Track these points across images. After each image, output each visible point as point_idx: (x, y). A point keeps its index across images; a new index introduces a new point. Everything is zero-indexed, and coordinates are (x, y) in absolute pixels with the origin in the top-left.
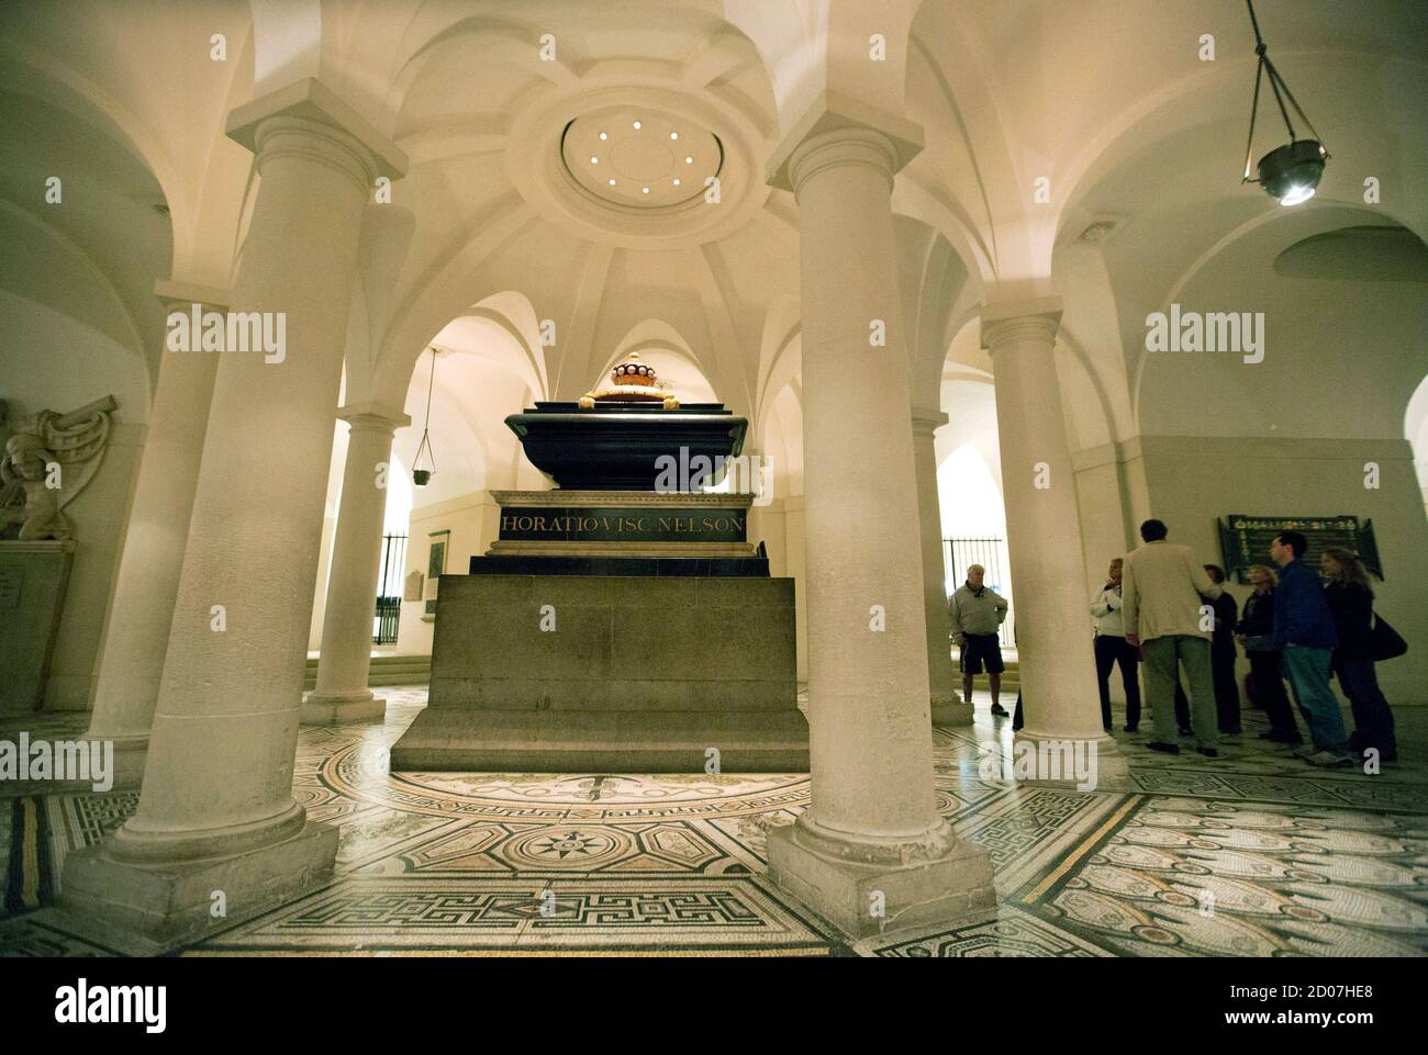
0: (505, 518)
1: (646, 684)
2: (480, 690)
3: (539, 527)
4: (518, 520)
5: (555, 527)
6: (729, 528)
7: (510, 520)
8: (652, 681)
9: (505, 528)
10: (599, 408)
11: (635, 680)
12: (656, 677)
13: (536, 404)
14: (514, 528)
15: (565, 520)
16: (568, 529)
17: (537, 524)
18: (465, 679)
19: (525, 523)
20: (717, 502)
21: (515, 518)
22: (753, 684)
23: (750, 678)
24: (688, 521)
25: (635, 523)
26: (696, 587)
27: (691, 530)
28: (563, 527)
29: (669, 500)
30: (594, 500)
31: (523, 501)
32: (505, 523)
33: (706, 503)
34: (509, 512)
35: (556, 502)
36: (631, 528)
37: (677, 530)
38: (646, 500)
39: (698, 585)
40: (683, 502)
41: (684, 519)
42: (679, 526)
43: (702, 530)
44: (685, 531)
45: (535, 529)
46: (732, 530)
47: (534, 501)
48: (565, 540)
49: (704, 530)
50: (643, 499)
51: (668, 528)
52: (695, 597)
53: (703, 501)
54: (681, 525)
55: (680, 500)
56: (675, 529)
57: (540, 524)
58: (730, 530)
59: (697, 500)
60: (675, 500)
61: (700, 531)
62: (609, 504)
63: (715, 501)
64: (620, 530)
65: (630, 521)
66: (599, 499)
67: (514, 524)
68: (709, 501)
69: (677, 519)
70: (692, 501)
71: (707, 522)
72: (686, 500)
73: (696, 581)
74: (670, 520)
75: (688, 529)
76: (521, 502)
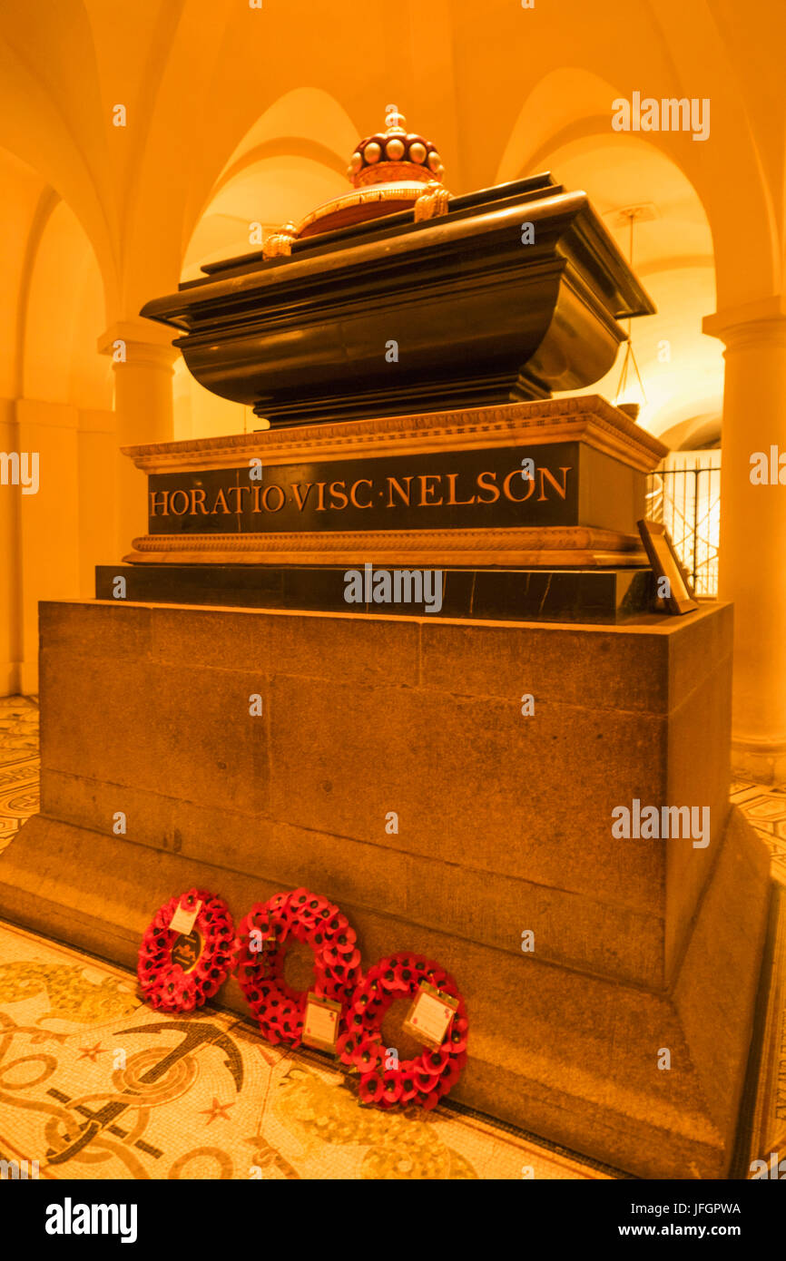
0: (153, 494)
1: (328, 841)
2: (94, 798)
3: (198, 506)
4: (169, 496)
5: (220, 508)
6: (537, 493)
7: (159, 498)
8: (338, 836)
9: (154, 514)
10: (298, 250)
11: (308, 829)
12: (343, 832)
13: (204, 269)
14: (165, 513)
15: (234, 492)
16: (239, 511)
17: (195, 501)
18: (77, 777)
19: (179, 503)
20: (505, 431)
21: (166, 493)
22: (546, 896)
23: (539, 879)
24: (446, 482)
25: (347, 491)
26: (420, 643)
27: (452, 502)
28: (232, 506)
29: (403, 437)
30: (271, 449)
31: (170, 462)
32: (154, 504)
33: (480, 434)
34: (158, 483)
35: (215, 458)
36: (340, 502)
37: (424, 503)
38: (360, 441)
39: (423, 639)
40: (431, 438)
41: (439, 477)
42: (428, 494)
43: (476, 499)
44: (440, 503)
45: (193, 512)
46: (543, 498)
47: (185, 461)
48: (235, 531)
49: (480, 500)
50: (354, 438)
51: (406, 499)
52: (418, 666)
53: (473, 430)
54: (432, 490)
55: (425, 434)
56: (420, 501)
57: (199, 502)
58: (539, 496)
59: (460, 431)
60: (414, 436)
61: (472, 501)
62: (298, 455)
63: (498, 428)
64: (321, 508)
65: (337, 488)
66: (279, 448)
67: (165, 503)
68: (485, 429)
69: (423, 479)
70: (449, 432)
71: (487, 480)
72: (437, 433)
73: (420, 629)
74: (411, 481)
75: (447, 498)
76: (168, 465)
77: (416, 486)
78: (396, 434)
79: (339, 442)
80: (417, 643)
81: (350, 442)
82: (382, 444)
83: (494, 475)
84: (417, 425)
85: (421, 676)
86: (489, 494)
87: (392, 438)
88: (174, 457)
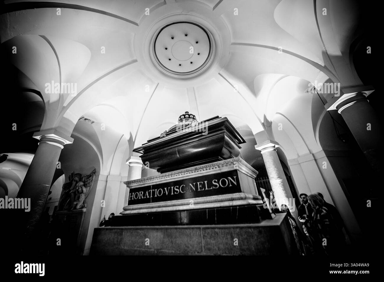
0: (130, 194)
3: (141, 196)
5: (147, 196)
7: (132, 195)
9: (130, 199)
10: (168, 135)
13: (148, 141)
14: (133, 199)
15: (150, 191)
16: (151, 196)
17: (140, 195)
19: (136, 195)
21: (133, 193)
24: (204, 183)
25: (179, 189)
26: (202, 235)
27: (207, 189)
28: (150, 195)
29: (192, 173)
30: (160, 179)
31: (135, 185)
32: (130, 197)
33: (211, 170)
34: (132, 191)
35: (147, 182)
36: (177, 192)
37: (199, 190)
38: (182, 175)
39: (202, 233)
40: (200, 172)
41: (202, 182)
42: (200, 187)
43: (213, 188)
44: (203, 189)
45: (140, 198)
46: (231, 185)
47: (139, 184)
48: (150, 202)
49: (214, 188)
50: (180, 174)
51: (194, 189)
52: (202, 244)
53: (210, 169)
54: (201, 186)
55: (198, 171)
56: (198, 189)
57: (142, 195)
58: (230, 185)
59: (206, 170)
60: (195, 172)
61: (212, 188)
62: (166, 180)
63: (216, 168)
64: (172, 194)
65: (177, 188)
66: (162, 178)
67: (133, 196)
68: (213, 168)
69: (198, 183)
70: (204, 170)
71: (215, 182)
72: (201, 171)
73: (201, 230)
74: (195, 184)
75: (205, 188)
76: (134, 186)
77: (197, 185)
78: (191, 172)
79: (176, 176)
80: (201, 235)
81: (179, 175)
82: (187, 175)
83: (216, 180)
84: (196, 169)
85: (203, 248)
86: (216, 186)
87: (190, 173)
88: (136, 183)
